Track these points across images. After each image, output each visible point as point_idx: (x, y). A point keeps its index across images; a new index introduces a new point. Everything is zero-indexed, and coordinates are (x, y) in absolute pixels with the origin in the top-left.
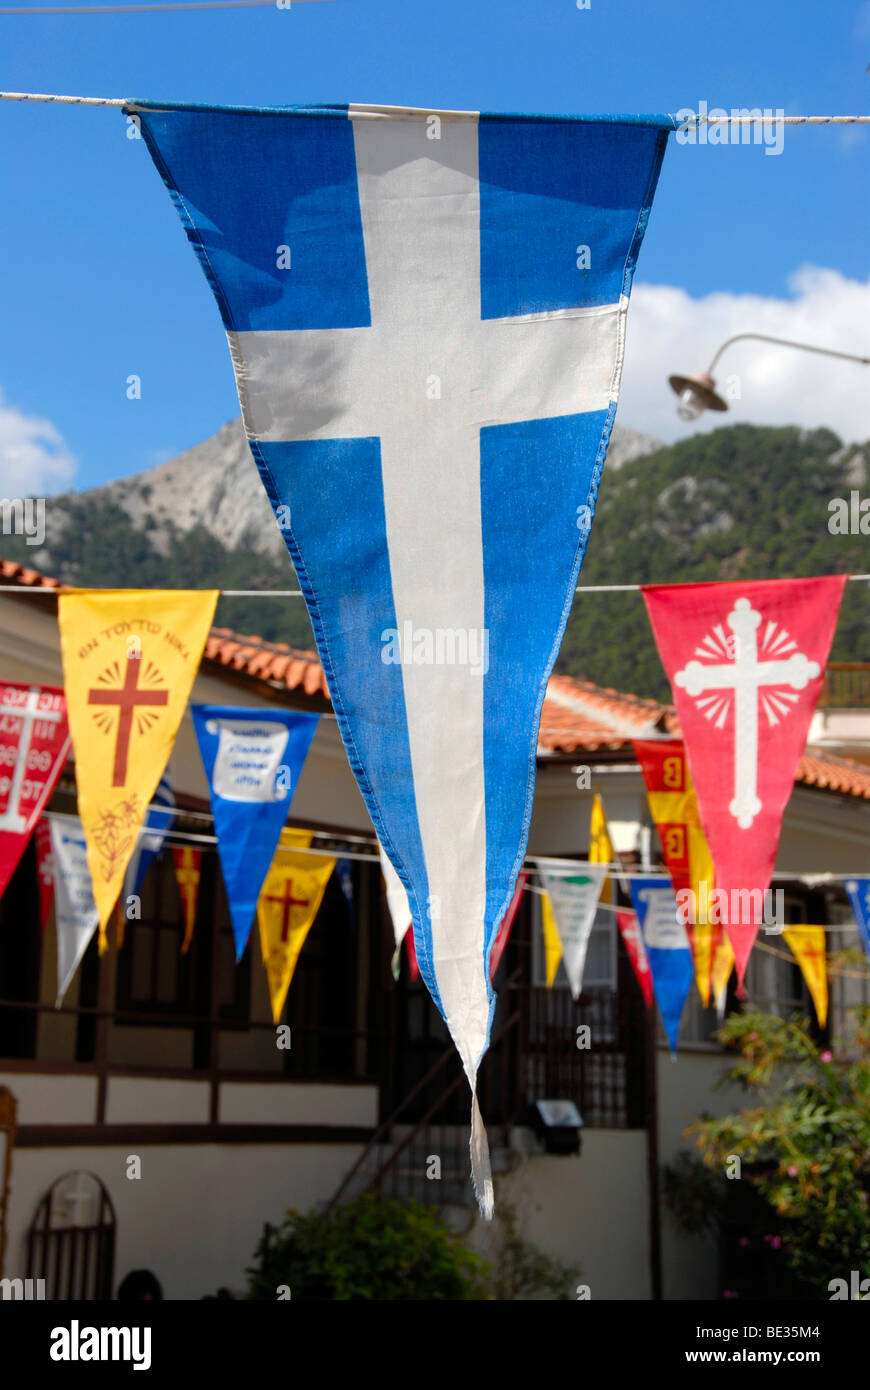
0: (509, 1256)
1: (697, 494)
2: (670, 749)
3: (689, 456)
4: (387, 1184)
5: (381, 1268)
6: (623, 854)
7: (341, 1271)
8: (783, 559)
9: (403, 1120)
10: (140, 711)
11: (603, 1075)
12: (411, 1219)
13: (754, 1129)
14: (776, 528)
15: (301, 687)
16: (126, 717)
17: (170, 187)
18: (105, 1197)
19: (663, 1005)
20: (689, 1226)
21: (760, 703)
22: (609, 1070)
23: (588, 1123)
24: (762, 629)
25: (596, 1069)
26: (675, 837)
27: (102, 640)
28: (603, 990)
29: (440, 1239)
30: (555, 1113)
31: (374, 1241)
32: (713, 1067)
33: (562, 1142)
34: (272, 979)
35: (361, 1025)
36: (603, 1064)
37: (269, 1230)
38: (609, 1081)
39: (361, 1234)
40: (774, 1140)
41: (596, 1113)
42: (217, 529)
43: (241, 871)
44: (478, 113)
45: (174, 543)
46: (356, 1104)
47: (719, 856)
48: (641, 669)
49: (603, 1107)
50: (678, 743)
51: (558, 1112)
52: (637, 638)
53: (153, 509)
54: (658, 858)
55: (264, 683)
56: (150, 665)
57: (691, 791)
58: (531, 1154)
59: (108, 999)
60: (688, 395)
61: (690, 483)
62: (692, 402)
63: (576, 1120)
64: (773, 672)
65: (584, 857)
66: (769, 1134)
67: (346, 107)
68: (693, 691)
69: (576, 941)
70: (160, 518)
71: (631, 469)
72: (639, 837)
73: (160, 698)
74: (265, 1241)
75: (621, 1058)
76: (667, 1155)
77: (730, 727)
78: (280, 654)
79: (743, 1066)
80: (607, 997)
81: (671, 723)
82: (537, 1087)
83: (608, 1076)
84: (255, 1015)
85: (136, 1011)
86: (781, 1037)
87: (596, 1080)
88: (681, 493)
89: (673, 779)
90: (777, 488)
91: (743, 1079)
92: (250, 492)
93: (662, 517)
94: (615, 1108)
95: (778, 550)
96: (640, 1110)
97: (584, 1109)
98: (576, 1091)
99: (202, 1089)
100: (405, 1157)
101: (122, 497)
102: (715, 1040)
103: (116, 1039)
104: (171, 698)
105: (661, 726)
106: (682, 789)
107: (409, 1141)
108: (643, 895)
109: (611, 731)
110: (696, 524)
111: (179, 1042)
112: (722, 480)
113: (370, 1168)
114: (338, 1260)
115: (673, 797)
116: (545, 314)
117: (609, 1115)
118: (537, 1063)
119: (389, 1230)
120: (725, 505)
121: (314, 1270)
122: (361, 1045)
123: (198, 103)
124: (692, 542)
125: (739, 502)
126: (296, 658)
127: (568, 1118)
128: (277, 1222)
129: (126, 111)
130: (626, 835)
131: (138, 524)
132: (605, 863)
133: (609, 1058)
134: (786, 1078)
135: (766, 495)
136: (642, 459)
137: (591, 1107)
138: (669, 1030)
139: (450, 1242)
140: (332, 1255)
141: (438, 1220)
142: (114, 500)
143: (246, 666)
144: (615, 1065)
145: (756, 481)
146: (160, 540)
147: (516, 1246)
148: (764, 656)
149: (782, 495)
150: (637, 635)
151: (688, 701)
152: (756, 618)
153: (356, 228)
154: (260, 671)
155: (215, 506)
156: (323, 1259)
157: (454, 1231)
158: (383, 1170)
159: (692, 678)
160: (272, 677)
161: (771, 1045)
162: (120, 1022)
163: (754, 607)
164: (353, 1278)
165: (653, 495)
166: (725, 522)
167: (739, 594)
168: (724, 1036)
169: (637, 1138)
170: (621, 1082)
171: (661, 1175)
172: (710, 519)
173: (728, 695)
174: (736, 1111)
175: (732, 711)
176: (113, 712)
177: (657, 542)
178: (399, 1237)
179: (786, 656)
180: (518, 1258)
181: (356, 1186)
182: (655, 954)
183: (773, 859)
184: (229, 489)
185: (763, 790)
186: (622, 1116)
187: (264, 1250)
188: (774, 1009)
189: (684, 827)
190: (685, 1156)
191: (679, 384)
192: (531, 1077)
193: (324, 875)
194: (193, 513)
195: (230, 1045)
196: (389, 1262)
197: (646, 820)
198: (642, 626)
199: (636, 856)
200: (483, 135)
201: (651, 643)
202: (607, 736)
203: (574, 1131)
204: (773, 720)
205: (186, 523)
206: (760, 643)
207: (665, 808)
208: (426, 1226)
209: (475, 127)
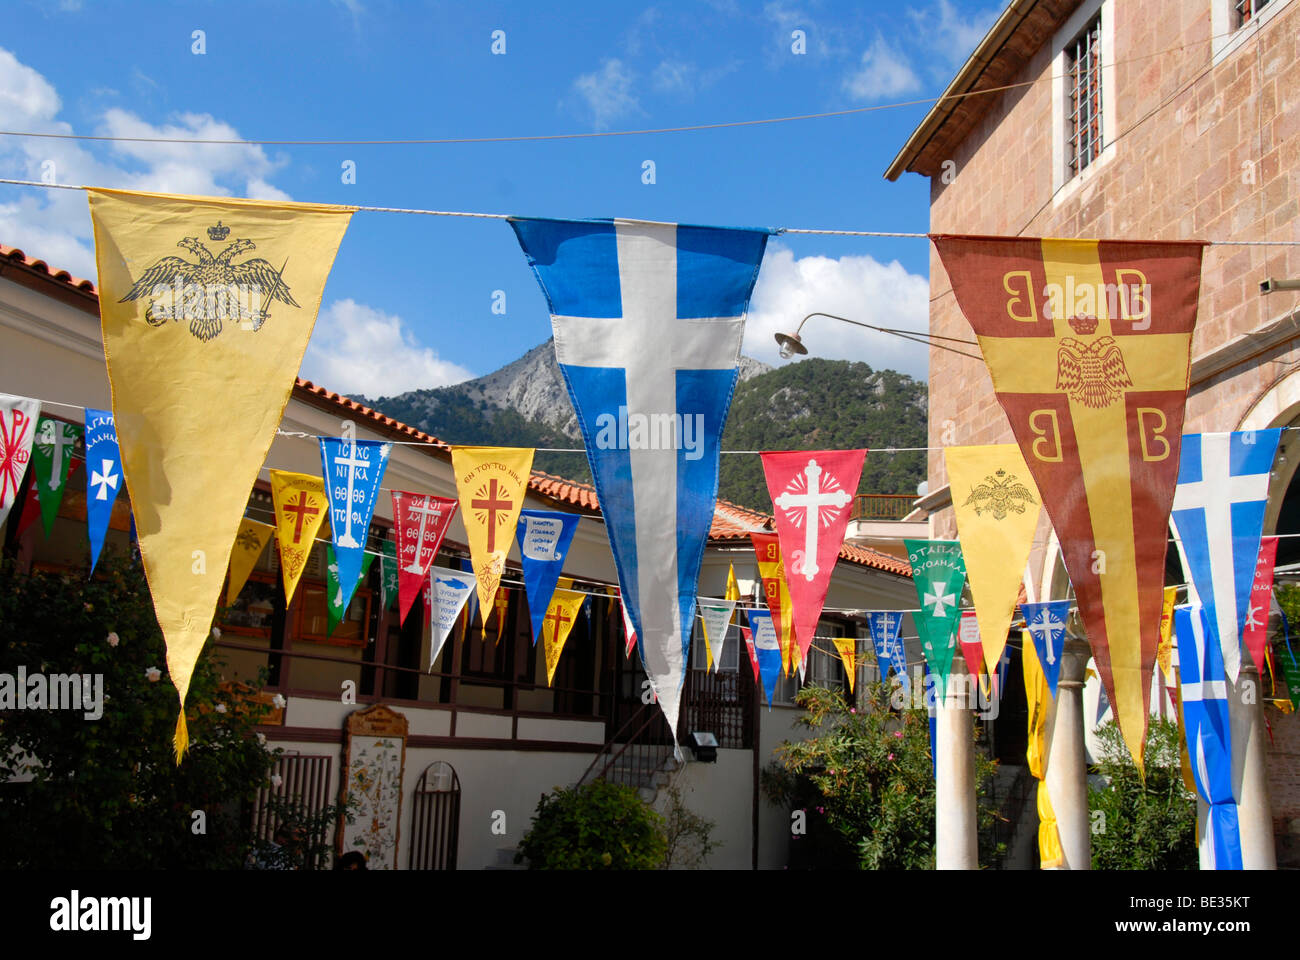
0: (676, 815)
1: (790, 398)
2: (770, 538)
3: (786, 375)
4: (609, 774)
5: (605, 820)
6: (744, 597)
7: (582, 820)
8: (838, 435)
9: (618, 741)
10: (499, 512)
11: (730, 719)
12: (622, 794)
13: (812, 750)
14: (835, 417)
15: (567, 499)
16: (492, 514)
17: (525, 250)
18: (455, 776)
19: (765, 681)
20: (775, 801)
21: (820, 515)
22: (733, 716)
23: (721, 745)
24: (822, 476)
25: (726, 716)
26: (772, 586)
27: (476, 473)
28: (732, 672)
29: (638, 805)
30: (703, 740)
31: (601, 805)
32: (792, 715)
33: (706, 755)
34: (548, 662)
35: (596, 687)
36: (730, 713)
37: (544, 797)
38: (733, 722)
39: (594, 800)
40: (822, 755)
41: (726, 740)
42: (522, 410)
43: (536, 598)
44: (676, 224)
45: (497, 418)
46: (592, 732)
47: (794, 597)
48: (758, 495)
49: (730, 737)
50: (776, 535)
51: (704, 739)
52: (756, 477)
53: (486, 398)
54: (763, 599)
55: (547, 496)
56: (502, 487)
57: (781, 561)
58: (689, 761)
59: (457, 670)
60: (785, 344)
61: (788, 391)
62: (787, 349)
63: (715, 743)
64: (827, 499)
65: (723, 598)
66: (820, 752)
67: (613, 220)
68: (785, 508)
69: (718, 642)
70: (489, 402)
71: (754, 382)
72: (754, 588)
73: (508, 505)
74: (542, 803)
75: (740, 710)
76: (764, 763)
77: (803, 527)
78: (556, 481)
79: (808, 715)
80: (733, 676)
81: (773, 526)
82: (693, 725)
83: (732, 719)
84: (538, 681)
85: (473, 677)
86: (829, 699)
87: (726, 721)
88: (783, 396)
89: (772, 555)
90: (836, 395)
91: (807, 722)
92: (540, 389)
93: (772, 409)
94: (736, 738)
95: (836, 430)
96: (750, 738)
97: (719, 738)
98: (716, 728)
99: (509, 720)
100: (619, 761)
101: (468, 391)
102: (793, 701)
103: (461, 691)
104: (514, 505)
105: (768, 526)
106: (777, 561)
107: (622, 751)
108: (755, 619)
109: (740, 529)
110: (790, 414)
111: (496, 695)
112: (805, 390)
113: (600, 765)
114: (582, 814)
115: (771, 564)
116: (707, 319)
117: (733, 740)
118: (693, 712)
119: (609, 799)
120: (807, 404)
121: (568, 819)
122: (596, 700)
123: (542, 217)
124: (788, 424)
125: (814, 402)
126: (565, 484)
127: (711, 742)
128: (548, 794)
129: (507, 220)
130: (746, 587)
131: (477, 406)
132: (733, 600)
133: (734, 710)
134: (831, 722)
135: (829, 399)
136: (761, 376)
137: (724, 736)
138: (768, 694)
139: (644, 807)
140: (578, 812)
141: (636, 795)
142: (465, 392)
143: (537, 487)
144: (737, 714)
145: (824, 391)
146: (489, 414)
147: (679, 810)
148: (822, 490)
149: (839, 398)
150: (756, 474)
151: (782, 513)
152: (819, 470)
153: (616, 273)
154: (545, 490)
155: (520, 397)
156: (573, 814)
157: (646, 801)
158: (607, 767)
159: (784, 501)
160: (551, 493)
161: (823, 703)
162: (462, 683)
163: (818, 464)
164: (589, 824)
165: (767, 398)
166: (807, 413)
167: (811, 457)
168: (798, 699)
169: (749, 753)
170: (740, 723)
171: (761, 773)
172: (798, 411)
173: (802, 510)
174: (803, 740)
175: (805, 519)
176: (486, 512)
177: (769, 423)
178: (615, 803)
179: (834, 491)
180: (680, 817)
181: (592, 776)
182: (761, 652)
183: (823, 598)
184: (528, 387)
185: (820, 561)
186: (740, 741)
187: (541, 807)
188: (826, 684)
189: (778, 581)
190: (774, 764)
191: (780, 338)
192: (690, 719)
193: (579, 603)
194: (508, 400)
195: (523, 697)
196: (610, 817)
197: (758, 579)
198: (759, 470)
199: (752, 598)
200: (678, 233)
201: (764, 481)
202: (738, 532)
203: (713, 749)
204: (827, 524)
205: (503, 405)
206: (821, 484)
207: (767, 571)
208: (631, 798)
209: (675, 230)
